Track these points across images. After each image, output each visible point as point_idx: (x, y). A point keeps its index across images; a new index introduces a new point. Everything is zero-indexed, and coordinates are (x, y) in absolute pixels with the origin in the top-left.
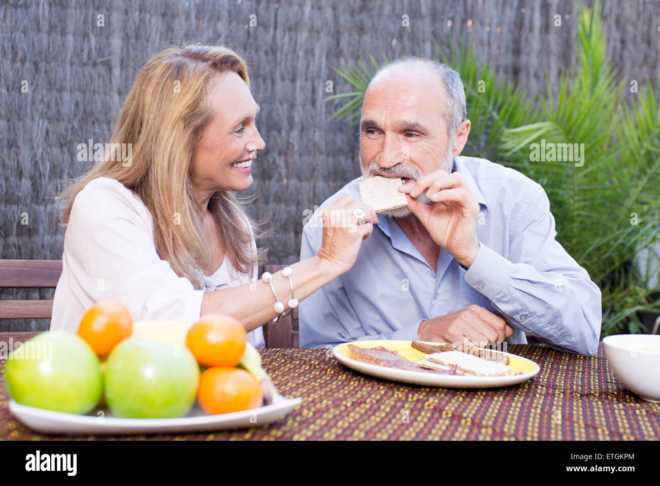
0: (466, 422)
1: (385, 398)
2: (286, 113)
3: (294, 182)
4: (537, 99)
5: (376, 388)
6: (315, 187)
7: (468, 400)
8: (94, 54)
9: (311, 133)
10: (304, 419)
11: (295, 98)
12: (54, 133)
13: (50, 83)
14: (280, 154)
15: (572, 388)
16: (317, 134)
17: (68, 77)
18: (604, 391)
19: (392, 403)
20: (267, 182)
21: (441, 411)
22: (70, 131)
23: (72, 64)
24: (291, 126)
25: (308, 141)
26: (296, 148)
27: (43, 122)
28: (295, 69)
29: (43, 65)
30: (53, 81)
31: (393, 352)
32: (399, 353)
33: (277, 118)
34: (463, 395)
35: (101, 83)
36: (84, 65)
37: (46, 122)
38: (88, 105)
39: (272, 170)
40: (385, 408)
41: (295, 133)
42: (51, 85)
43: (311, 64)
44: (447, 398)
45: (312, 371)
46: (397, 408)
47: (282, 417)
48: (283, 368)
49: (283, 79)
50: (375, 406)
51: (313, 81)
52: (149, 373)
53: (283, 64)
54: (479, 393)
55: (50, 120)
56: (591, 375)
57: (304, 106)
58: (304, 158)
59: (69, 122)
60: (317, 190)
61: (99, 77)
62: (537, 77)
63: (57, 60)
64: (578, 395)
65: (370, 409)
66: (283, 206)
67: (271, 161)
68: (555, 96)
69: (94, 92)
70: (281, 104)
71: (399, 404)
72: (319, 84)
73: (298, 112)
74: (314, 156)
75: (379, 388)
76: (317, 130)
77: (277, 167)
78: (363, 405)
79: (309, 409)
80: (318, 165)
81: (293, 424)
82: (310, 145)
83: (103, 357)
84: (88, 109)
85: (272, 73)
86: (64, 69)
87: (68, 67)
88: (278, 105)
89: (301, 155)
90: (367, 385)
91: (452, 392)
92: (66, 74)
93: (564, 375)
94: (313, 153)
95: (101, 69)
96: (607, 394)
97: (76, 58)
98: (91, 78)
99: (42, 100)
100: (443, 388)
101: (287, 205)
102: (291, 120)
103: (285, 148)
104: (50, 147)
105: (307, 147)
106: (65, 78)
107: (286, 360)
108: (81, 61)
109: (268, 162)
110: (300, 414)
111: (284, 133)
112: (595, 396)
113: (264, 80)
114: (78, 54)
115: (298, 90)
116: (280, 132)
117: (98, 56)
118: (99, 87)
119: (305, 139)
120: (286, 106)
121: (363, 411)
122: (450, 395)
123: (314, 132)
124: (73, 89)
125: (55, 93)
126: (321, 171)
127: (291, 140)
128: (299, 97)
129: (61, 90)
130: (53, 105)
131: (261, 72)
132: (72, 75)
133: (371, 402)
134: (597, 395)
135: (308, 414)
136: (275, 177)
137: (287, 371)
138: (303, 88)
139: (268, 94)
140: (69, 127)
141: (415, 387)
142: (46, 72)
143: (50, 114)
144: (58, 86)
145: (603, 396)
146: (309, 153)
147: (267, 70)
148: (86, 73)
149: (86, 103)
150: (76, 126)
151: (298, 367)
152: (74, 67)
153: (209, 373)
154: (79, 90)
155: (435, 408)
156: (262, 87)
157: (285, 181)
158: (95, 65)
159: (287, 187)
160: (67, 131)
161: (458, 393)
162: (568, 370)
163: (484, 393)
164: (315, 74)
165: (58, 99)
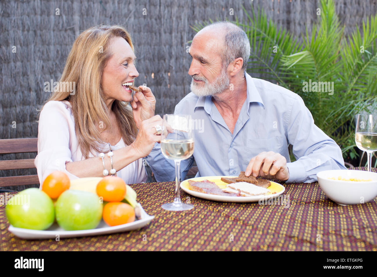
0: (240, 223)
1: (203, 210)
2: (168, 50)
3: (173, 86)
4: (300, 37)
5: (199, 205)
6: (184, 89)
7: (245, 209)
8: (65, 25)
9: (182, 60)
10: (159, 224)
11: (172, 43)
12: (46, 67)
13: (43, 41)
14: (165, 72)
15: (301, 200)
16: (184, 60)
17: (52, 37)
18: (318, 200)
19: (205, 213)
20: (159, 87)
21: (229, 217)
22: (54, 66)
23: (54, 31)
24: (171, 57)
25: (180, 65)
26: (174, 68)
27: (40, 62)
28: (171, 27)
29: (39, 32)
30: (44, 40)
31: (212, 183)
32: (216, 183)
33: (163, 53)
34: (244, 206)
35: (70, 40)
36: (60, 31)
37: (42, 62)
38: (63, 52)
39: (161, 80)
40: (201, 216)
41: (173, 61)
42: (43, 42)
43: (180, 24)
44: (234, 209)
45: (170, 195)
46: (208, 216)
47: (148, 224)
48: (155, 194)
49: (165, 33)
50: (197, 215)
51: (181, 33)
52: (77, 207)
53: (165, 25)
54: (252, 205)
55: (44, 61)
56: (313, 191)
57: (177, 46)
58: (178, 74)
59: (54, 61)
60: (186, 90)
61: (68, 37)
62: (300, 24)
63: (46, 29)
64: (304, 203)
65: (194, 217)
66: (168, 99)
67: (161, 76)
68: (310, 35)
69: (66, 45)
70: (165, 46)
71: (209, 214)
72: (184, 34)
73: (174, 50)
74: (184, 72)
75: (201, 205)
76: (184, 58)
77: (164, 79)
78: (190, 215)
79: (163, 218)
80: (186, 77)
81: (153, 227)
82: (181, 67)
83: (54, 199)
84: (64, 54)
85: (160, 30)
86: (50, 33)
87: (52, 32)
88: (163, 46)
89: (176, 72)
90: (195, 203)
91: (238, 204)
92: (51, 36)
93: (300, 191)
94: (183, 70)
95: (69, 32)
96: (319, 202)
97: (55, 27)
98: (64, 37)
99: (39, 51)
100: (234, 203)
101: (170, 98)
102: (170, 54)
103: (167, 68)
104: (45, 74)
105: (179, 67)
106: (51, 38)
107: (158, 190)
108: (58, 29)
109: (159, 76)
110: (158, 221)
111: (167, 61)
112: (313, 203)
113: (155, 34)
114: (57, 25)
115: (173, 38)
116: (165, 60)
117: (67, 26)
118: (69, 42)
119: (178, 63)
120: (167, 47)
121: (190, 218)
122: (237, 207)
123: (183, 59)
124: (55, 44)
125: (46, 46)
126: (187, 80)
127: (171, 64)
128: (174, 42)
129: (49, 44)
130: (45, 53)
131: (154, 30)
132: (54, 36)
133: (195, 213)
134: (314, 202)
135: (161, 221)
136: (163, 84)
137: (157, 196)
138: (176, 37)
139: (158, 41)
140: (54, 64)
141: (219, 203)
142: (40, 36)
143: (44, 57)
144: (47, 43)
145: (317, 203)
146: (181, 70)
147: (156, 28)
148: (62, 35)
149: (62, 51)
150: (58, 63)
151: (163, 193)
152: (55, 32)
153: (108, 206)
154: (59, 44)
155: (226, 215)
156: (154, 37)
157: (169, 86)
158: (66, 30)
159: (170, 89)
160: (53, 66)
161: (241, 205)
162: (302, 188)
163: (255, 205)
164: (182, 29)
165: (48, 49)
